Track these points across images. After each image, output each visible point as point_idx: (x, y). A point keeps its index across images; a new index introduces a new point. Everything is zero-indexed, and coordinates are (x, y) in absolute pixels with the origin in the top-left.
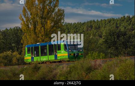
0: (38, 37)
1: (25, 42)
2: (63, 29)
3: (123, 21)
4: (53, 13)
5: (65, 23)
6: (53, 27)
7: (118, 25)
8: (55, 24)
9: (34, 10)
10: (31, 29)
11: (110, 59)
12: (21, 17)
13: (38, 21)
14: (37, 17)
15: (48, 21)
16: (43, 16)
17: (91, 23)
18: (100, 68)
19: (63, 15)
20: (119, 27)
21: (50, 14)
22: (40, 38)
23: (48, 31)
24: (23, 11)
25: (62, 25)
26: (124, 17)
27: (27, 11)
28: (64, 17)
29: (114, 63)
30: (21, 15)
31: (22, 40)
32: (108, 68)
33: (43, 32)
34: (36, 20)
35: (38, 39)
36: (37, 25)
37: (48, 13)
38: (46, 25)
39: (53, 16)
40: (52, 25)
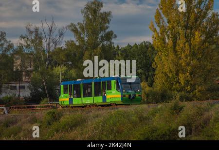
0: (180, 58)
1: (158, 66)
4: (205, 20)
6: (205, 41)
9: (174, 15)
10: (168, 45)
12: (153, 26)
13: (180, 32)
14: (179, 27)
15: (197, 33)
16: (187, 24)
22: (184, 60)
23: (197, 48)
24: (155, 16)
25: (218, 39)
27: (163, 16)
30: (152, 22)
31: (154, 63)
33: (189, 50)
35: (180, 61)
36: (178, 38)
37: (196, 19)
38: (192, 39)
39: (205, 24)
40: (203, 38)
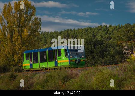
0: (15, 46)
2: (40, 37)
3: (100, 30)
4: (30, 22)
5: (42, 32)
6: (30, 35)
7: (95, 34)
8: (31, 33)
9: (11, 19)
10: (7, 37)
11: (87, 68)
13: (15, 29)
14: (14, 26)
15: (25, 30)
16: (20, 24)
17: (68, 32)
18: (76, 77)
19: (40, 24)
20: (96, 36)
21: (27, 22)
22: (17, 47)
23: (25, 39)
25: (38, 34)
26: (102, 26)
27: (4, 19)
28: (41, 26)
29: (90, 72)
32: (85, 77)
33: (20, 41)
34: (12, 28)
36: (14, 33)
37: (25, 21)
38: (22, 34)
39: (30, 24)
40: (29, 33)
